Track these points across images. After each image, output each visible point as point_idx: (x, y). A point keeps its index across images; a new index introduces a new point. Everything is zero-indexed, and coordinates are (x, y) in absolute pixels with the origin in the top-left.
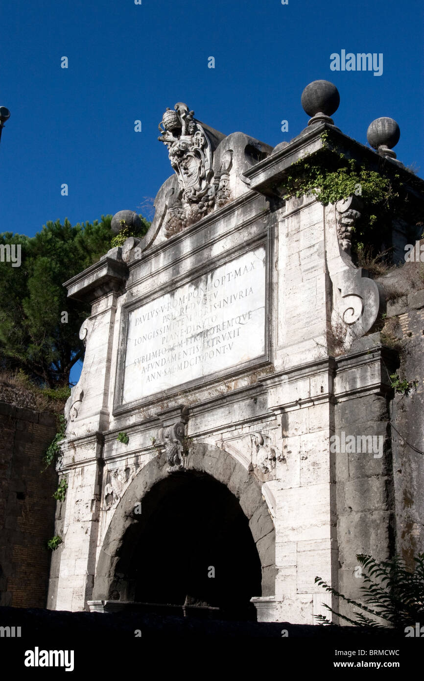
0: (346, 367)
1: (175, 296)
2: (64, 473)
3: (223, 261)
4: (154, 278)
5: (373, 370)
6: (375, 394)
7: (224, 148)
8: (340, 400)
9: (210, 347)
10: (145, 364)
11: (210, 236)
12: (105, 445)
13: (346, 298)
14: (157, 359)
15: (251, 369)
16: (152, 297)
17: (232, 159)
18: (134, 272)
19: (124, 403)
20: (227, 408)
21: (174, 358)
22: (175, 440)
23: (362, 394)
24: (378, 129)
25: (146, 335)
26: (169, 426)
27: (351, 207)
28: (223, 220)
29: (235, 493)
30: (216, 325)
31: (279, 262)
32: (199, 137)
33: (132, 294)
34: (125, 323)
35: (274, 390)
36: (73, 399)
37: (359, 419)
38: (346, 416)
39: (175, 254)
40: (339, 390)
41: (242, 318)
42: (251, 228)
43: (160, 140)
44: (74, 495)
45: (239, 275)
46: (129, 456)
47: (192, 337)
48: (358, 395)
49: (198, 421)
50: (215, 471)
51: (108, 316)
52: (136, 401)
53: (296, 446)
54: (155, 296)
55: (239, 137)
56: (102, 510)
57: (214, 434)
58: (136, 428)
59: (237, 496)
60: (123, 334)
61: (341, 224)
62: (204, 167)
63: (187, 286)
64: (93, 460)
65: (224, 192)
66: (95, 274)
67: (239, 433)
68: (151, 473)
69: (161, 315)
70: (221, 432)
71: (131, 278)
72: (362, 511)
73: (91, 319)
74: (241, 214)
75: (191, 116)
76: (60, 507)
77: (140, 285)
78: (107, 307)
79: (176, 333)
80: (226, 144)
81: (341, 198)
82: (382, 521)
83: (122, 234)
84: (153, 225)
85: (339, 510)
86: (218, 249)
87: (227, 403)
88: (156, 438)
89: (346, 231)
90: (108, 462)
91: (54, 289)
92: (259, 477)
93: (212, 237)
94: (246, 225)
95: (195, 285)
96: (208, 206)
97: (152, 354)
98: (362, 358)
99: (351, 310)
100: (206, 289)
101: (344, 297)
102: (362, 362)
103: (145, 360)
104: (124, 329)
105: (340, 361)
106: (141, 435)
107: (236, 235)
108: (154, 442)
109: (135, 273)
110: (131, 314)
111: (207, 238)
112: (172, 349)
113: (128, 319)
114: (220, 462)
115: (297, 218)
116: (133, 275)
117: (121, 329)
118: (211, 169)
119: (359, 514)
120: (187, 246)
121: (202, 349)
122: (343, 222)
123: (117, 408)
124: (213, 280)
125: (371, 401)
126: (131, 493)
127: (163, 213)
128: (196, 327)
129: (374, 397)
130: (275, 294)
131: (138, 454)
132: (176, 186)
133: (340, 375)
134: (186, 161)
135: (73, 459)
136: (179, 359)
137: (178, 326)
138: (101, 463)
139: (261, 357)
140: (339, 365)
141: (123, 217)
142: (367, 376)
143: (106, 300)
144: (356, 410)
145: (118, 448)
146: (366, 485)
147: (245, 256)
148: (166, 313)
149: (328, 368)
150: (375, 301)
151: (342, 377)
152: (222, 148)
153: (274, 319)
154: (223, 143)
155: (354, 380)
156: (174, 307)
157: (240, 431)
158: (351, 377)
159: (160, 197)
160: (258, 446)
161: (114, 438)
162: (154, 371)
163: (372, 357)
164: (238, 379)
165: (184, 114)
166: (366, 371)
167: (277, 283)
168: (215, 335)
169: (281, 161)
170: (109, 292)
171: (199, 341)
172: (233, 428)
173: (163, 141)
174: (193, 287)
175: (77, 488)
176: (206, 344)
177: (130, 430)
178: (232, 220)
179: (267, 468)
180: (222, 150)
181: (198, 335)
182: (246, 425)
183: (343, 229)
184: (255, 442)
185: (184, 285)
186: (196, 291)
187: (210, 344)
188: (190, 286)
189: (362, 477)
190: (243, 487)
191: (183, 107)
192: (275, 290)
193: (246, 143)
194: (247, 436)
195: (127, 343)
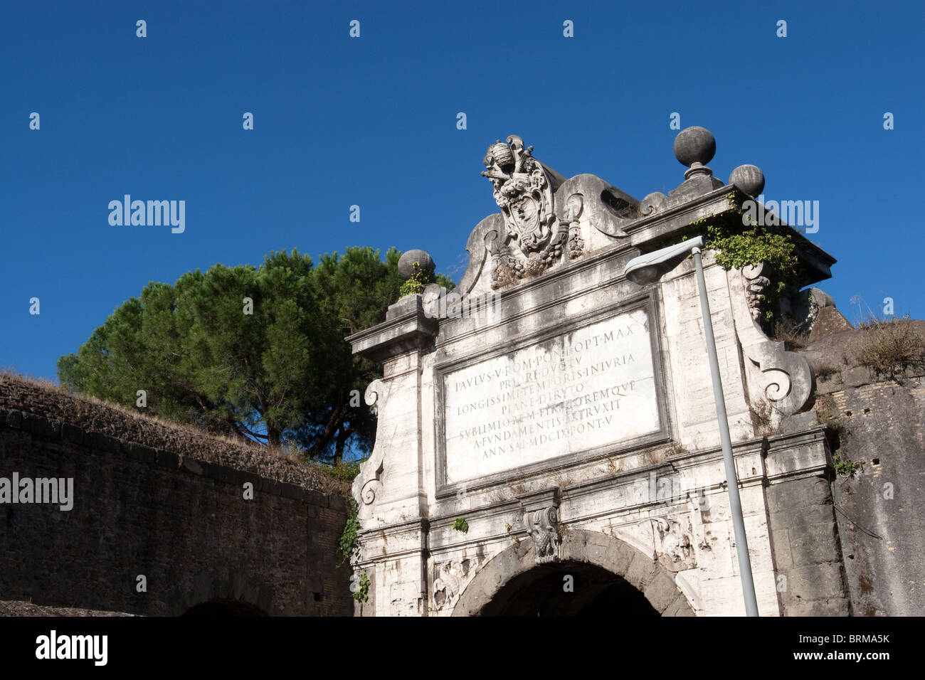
0: (780, 447)
1: (515, 359)
2: (362, 567)
3: (585, 322)
4: (479, 336)
5: (815, 451)
6: (817, 476)
7: (570, 190)
8: (773, 482)
9: (577, 419)
10: (479, 438)
11: (562, 292)
12: (430, 533)
13: (765, 373)
14: (497, 432)
15: (645, 446)
16: (481, 358)
17: (582, 205)
18: (446, 327)
19: (449, 482)
20: (618, 490)
21: (523, 431)
22: (549, 527)
23: (801, 476)
24: (745, 178)
25: (475, 403)
26: (535, 511)
27: (762, 274)
28: (579, 274)
29: (637, 585)
30: (583, 395)
31: (667, 328)
32: (539, 175)
33: (446, 353)
34: (439, 387)
35: (688, 471)
36: (365, 477)
37: (800, 502)
38: (782, 499)
39: (510, 310)
40: (772, 472)
41: (621, 388)
42: (622, 286)
43: (484, 176)
44: (387, 593)
45: (611, 339)
46: (468, 546)
47: (549, 407)
48: (795, 477)
49: (575, 505)
50: (605, 560)
51: (413, 378)
52: (471, 480)
53: (723, 532)
54: (485, 357)
55: (590, 179)
56: (431, 610)
57: (599, 519)
58: (479, 513)
59: (639, 588)
60: (439, 401)
61: (750, 291)
62: (544, 210)
63: (534, 347)
64: (417, 552)
65: (576, 242)
66: (397, 329)
67: (634, 518)
68: (507, 564)
69: (497, 381)
70: (609, 516)
71: (442, 333)
72: (814, 600)
73: (385, 381)
74: (606, 270)
75: (530, 152)
76: (360, 609)
77: (458, 343)
78: (410, 368)
79: (522, 403)
80: (571, 185)
81: (748, 264)
82: (841, 609)
83: (414, 278)
84: (468, 272)
85: (785, 600)
86: (574, 308)
87: (618, 485)
88: (511, 524)
89: (756, 299)
90: (434, 553)
91: (302, 340)
92: (666, 567)
93: (565, 294)
94: (614, 283)
95: (545, 347)
96: (553, 257)
97: (487, 426)
98: (800, 438)
99: (776, 386)
100: (563, 353)
101: (764, 371)
102: (800, 443)
103: (478, 433)
104: (439, 395)
105: (773, 441)
106: (487, 521)
107: (601, 293)
108: (509, 529)
109: (448, 329)
110: (447, 377)
111: (558, 293)
112: (520, 421)
113: (444, 383)
114: (611, 550)
115: (690, 281)
116: (445, 331)
117: (436, 394)
118: (553, 213)
119: (811, 604)
120: (528, 301)
121: (565, 421)
122: (752, 289)
123: (441, 489)
124: (572, 343)
125: (813, 483)
126: (476, 590)
127: (482, 259)
128: (552, 396)
129: (817, 480)
130: (667, 364)
131: (483, 543)
132: (499, 229)
133: (772, 456)
134: (521, 203)
135: (384, 551)
136: (531, 432)
137: (525, 394)
138: (426, 554)
139: (656, 433)
140: (771, 445)
141: (416, 259)
142: (808, 457)
143: (406, 359)
144: (795, 493)
145: (451, 536)
146: (817, 572)
147: (617, 318)
148: (503, 378)
149: (761, 449)
150: (806, 377)
151: (775, 458)
152: (565, 190)
153: (669, 391)
154: (567, 184)
155: (791, 461)
156: (515, 371)
157: (636, 515)
158: (787, 458)
159: (475, 239)
160: (661, 532)
161: (446, 525)
162: (494, 445)
163: (813, 437)
164: (625, 457)
165: (521, 149)
166: (806, 452)
167: (668, 352)
168: (584, 406)
169: (673, 218)
170: (412, 350)
171: (560, 414)
172: (627, 513)
173: (488, 177)
174: (543, 350)
175: (391, 586)
176: (570, 416)
177: (470, 515)
178: (593, 275)
179: (678, 556)
180: (566, 192)
181: (557, 405)
182: (644, 509)
183: (753, 297)
184: (658, 528)
185: (528, 346)
186: (548, 355)
187: (578, 416)
188: (537, 348)
189: (811, 563)
190: (648, 578)
191: (517, 141)
192: (666, 359)
193: (603, 188)
194: (646, 521)
195: (445, 412)
